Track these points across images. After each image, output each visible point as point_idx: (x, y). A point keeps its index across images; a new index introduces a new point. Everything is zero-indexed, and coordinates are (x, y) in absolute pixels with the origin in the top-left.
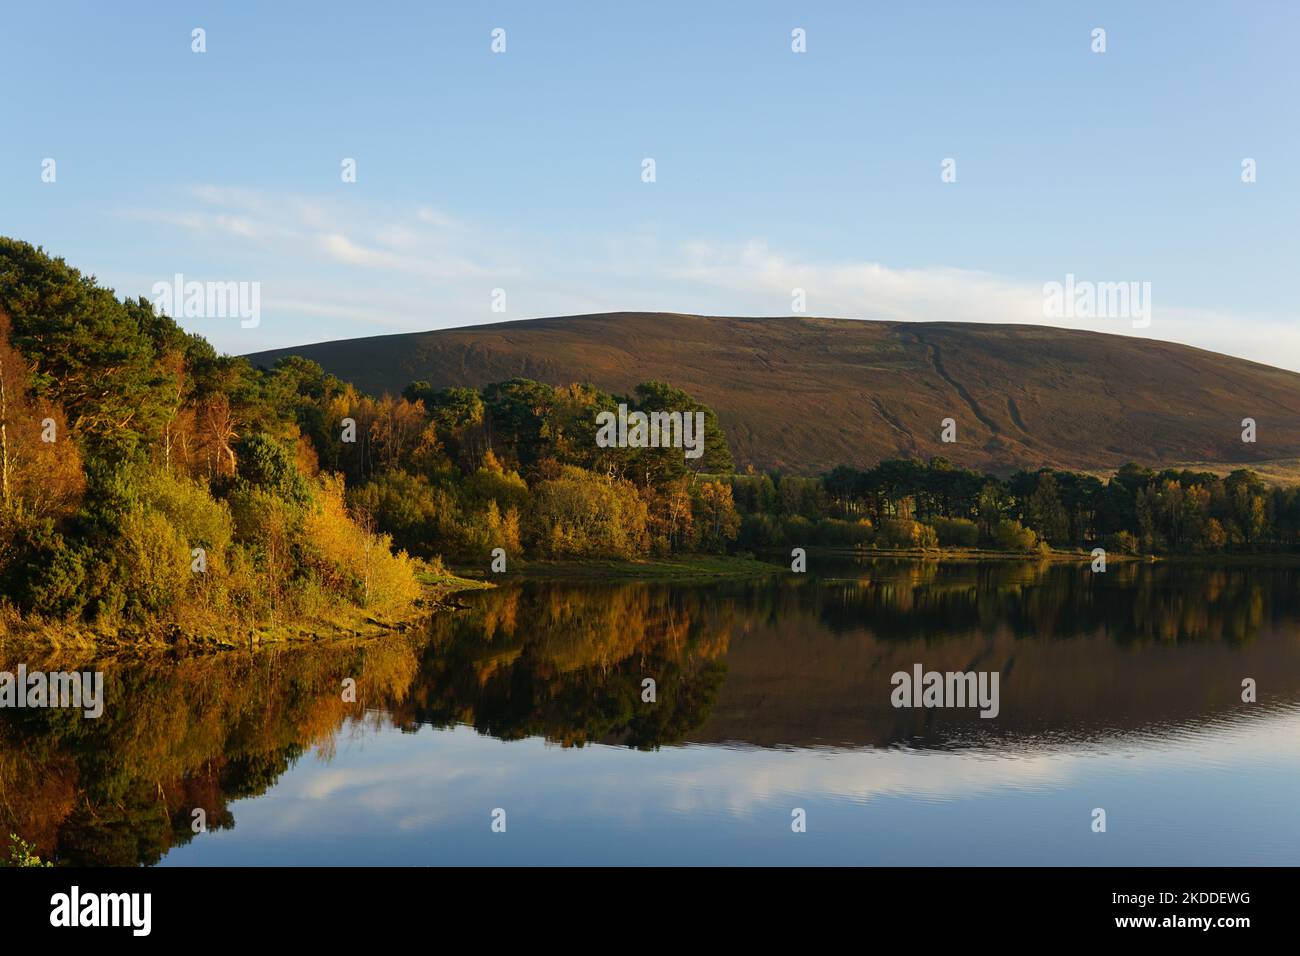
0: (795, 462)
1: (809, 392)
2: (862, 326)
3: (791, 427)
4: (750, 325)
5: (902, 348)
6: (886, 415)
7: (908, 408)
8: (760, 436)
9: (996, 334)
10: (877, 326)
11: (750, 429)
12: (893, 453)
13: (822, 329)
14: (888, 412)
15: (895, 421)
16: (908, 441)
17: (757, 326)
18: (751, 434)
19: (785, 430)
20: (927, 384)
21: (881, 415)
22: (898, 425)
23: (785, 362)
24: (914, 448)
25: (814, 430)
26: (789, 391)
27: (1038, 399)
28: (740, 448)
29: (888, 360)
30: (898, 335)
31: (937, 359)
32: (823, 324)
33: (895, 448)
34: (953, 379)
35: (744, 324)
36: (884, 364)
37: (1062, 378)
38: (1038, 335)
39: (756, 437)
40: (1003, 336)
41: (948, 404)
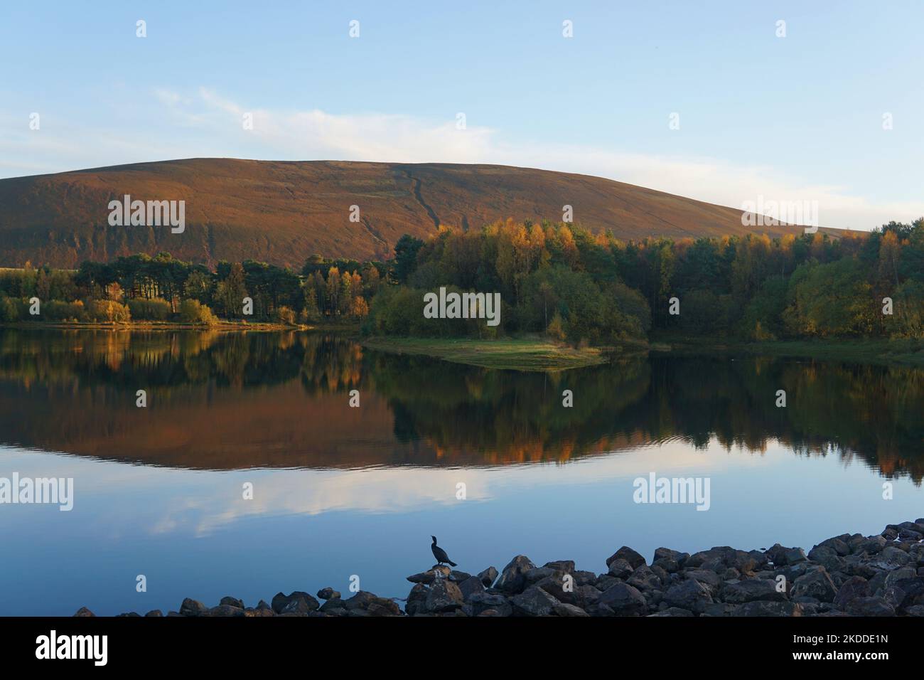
0: (299, 264)
1: (317, 213)
2: (370, 166)
3: (299, 238)
4: (288, 166)
5: (393, 182)
6: (370, 229)
7: (388, 224)
8: (275, 246)
9: (465, 171)
10: (382, 167)
11: (269, 241)
12: (372, 256)
13: (340, 169)
14: (373, 227)
15: (377, 234)
16: (384, 248)
17: (293, 167)
18: (269, 244)
19: (294, 241)
20: (406, 207)
21: (367, 229)
22: (378, 237)
23: (306, 192)
24: (387, 253)
25: (316, 241)
26: (302, 213)
27: (485, 216)
28: (259, 254)
29: (382, 191)
30: (394, 172)
31: (417, 189)
32: (340, 165)
33: (373, 253)
34: (426, 203)
35: (283, 166)
36: (377, 193)
37: (505, 202)
38: (494, 172)
39: (273, 247)
40: (469, 172)
41: (418, 221)
